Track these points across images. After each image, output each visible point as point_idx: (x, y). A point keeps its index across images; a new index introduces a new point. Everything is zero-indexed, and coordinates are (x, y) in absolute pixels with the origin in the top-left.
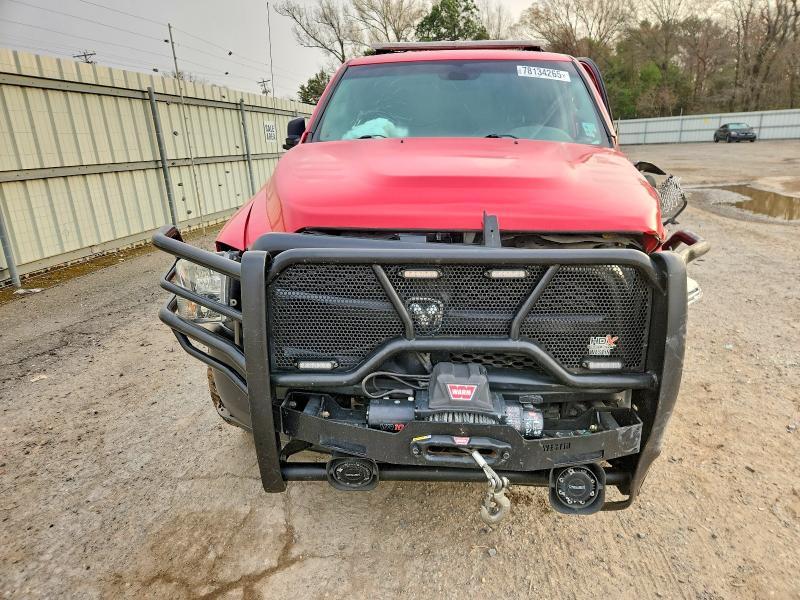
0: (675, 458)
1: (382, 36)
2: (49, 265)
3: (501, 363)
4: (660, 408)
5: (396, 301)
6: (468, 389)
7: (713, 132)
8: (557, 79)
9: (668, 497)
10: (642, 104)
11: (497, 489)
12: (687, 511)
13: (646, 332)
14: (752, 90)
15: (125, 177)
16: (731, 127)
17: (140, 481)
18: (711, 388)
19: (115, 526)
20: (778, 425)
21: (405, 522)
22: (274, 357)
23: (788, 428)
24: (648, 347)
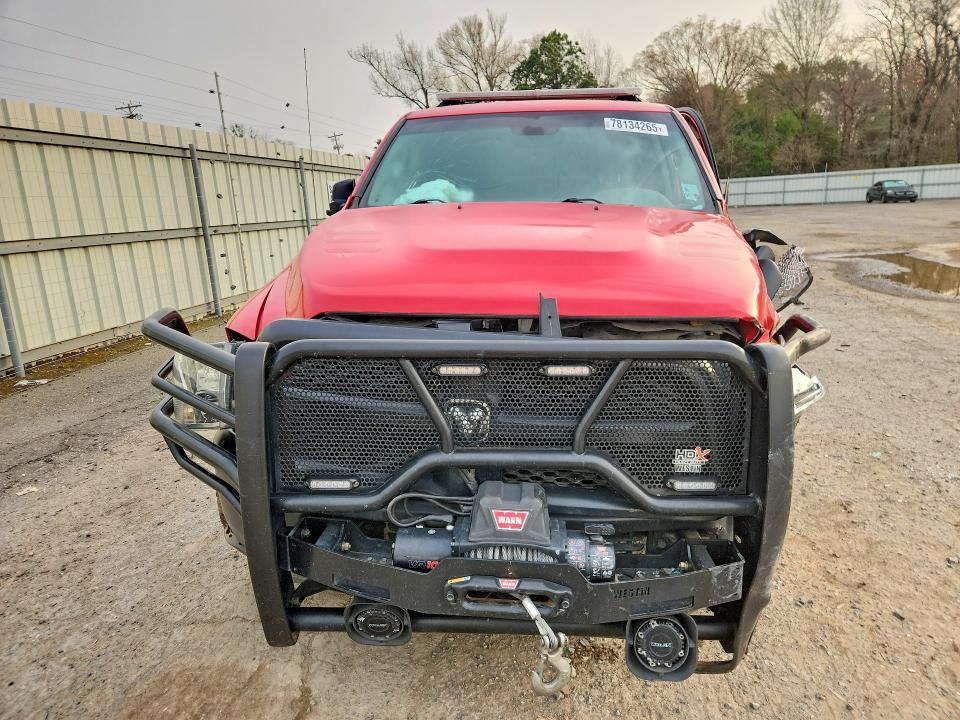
0: (804, 600)
1: (472, 83)
2: (60, 350)
3: (567, 481)
4: (765, 542)
5: (430, 404)
6: (519, 515)
7: (866, 191)
8: (652, 132)
9: (792, 653)
10: (778, 159)
11: (553, 649)
12: (815, 672)
13: (746, 444)
14: (911, 142)
15: (158, 247)
16: (886, 185)
17: (128, 625)
18: (853, 508)
19: (89, 685)
20: (937, 558)
21: (453, 685)
22: (279, 475)
23: (949, 561)
24: (749, 463)
